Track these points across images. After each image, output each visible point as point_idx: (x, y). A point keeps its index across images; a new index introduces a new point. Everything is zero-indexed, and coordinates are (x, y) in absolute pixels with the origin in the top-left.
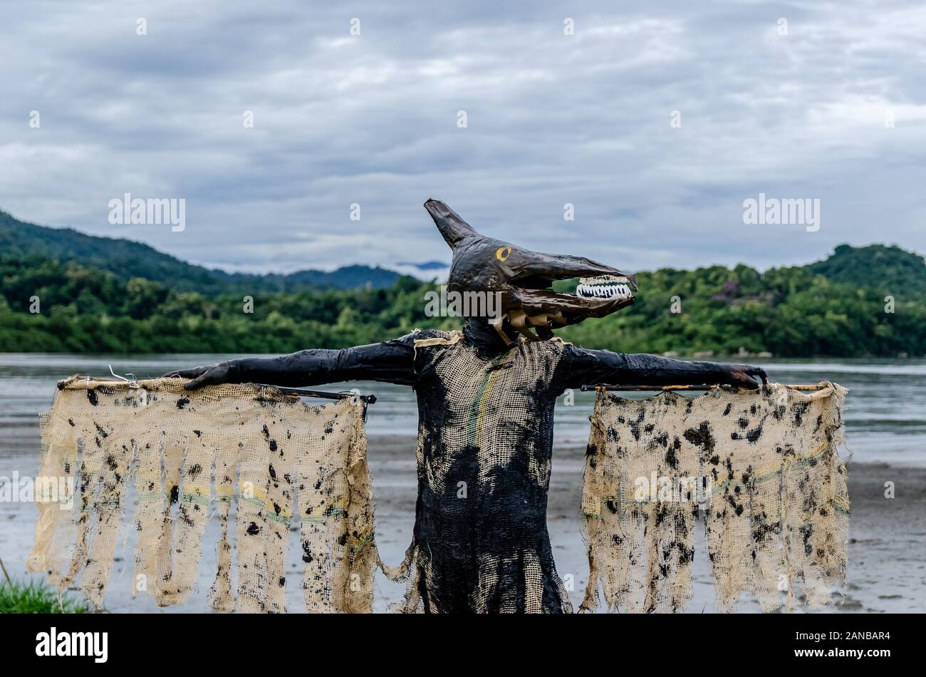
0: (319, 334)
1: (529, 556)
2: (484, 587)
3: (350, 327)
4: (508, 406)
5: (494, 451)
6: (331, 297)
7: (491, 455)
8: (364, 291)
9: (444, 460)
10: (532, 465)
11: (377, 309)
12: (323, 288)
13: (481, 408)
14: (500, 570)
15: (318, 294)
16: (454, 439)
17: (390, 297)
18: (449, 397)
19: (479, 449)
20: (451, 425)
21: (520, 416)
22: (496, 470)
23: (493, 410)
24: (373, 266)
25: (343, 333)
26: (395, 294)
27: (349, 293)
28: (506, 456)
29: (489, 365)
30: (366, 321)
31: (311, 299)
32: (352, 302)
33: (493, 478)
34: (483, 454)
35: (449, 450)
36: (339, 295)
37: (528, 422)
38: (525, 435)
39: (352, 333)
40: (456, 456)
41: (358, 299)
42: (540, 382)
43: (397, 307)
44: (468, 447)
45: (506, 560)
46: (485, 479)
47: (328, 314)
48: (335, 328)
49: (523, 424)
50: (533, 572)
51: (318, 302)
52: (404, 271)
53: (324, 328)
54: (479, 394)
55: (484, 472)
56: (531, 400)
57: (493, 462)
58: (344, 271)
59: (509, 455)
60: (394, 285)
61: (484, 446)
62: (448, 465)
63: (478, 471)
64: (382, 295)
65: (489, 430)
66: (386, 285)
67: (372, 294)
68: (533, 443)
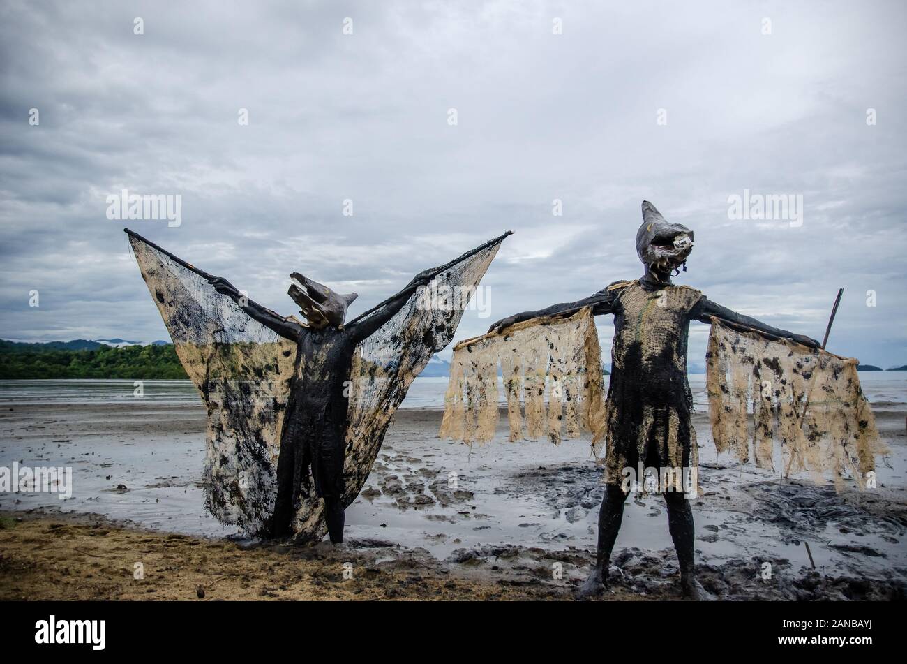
0: (60, 370)
1: (673, 411)
2: (646, 424)
3: (76, 367)
4: (661, 318)
5: (651, 345)
6: (67, 354)
7: (650, 348)
8: (84, 351)
9: (623, 349)
10: (675, 357)
11: (90, 360)
12: (64, 350)
13: (644, 318)
14: (656, 415)
15: (60, 352)
16: (628, 336)
17: (96, 353)
18: (625, 312)
19: (642, 343)
20: (626, 328)
21: (668, 325)
22: (652, 357)
23: (651, 321)
24: (88, 340)
25: (72, 369)
26: (99, 353)
27: (76, 352)
28: (658, 349)
29: (650, 295)
30: (84, 364)
31: (57, 355)
32: (78, 356)
33: (650, 362)
34: (644, 346)
35: (626, 343)
36: (72, 353)
37: (674, 329)
38: (672, 337)
39: (77, 369)
40: (629, 346)
41: (80, 354)
42: (682, 309)
43: (99, 358)
44: (635, 342)
45: (659, 410)
46: (645, 362)
47: (65, 361)
48: (69, 367)
49: (671, 330)
50: (674, 420)
51: (61, 355)
52: (103, 343)
53: (63, 367)
54: (642, 311)
55: (644, 358)
56: (676, 316)
57: (650, 352)
58: (74, 342)
59: (660, 348)
60: (98, 349)
61: (645, 342)
62: (625, 352)
63: (641, 356)
64: (92, 353)
65: (649, 332)
66: (94, 349)
67: (86, 352)
68: (676, 343)
